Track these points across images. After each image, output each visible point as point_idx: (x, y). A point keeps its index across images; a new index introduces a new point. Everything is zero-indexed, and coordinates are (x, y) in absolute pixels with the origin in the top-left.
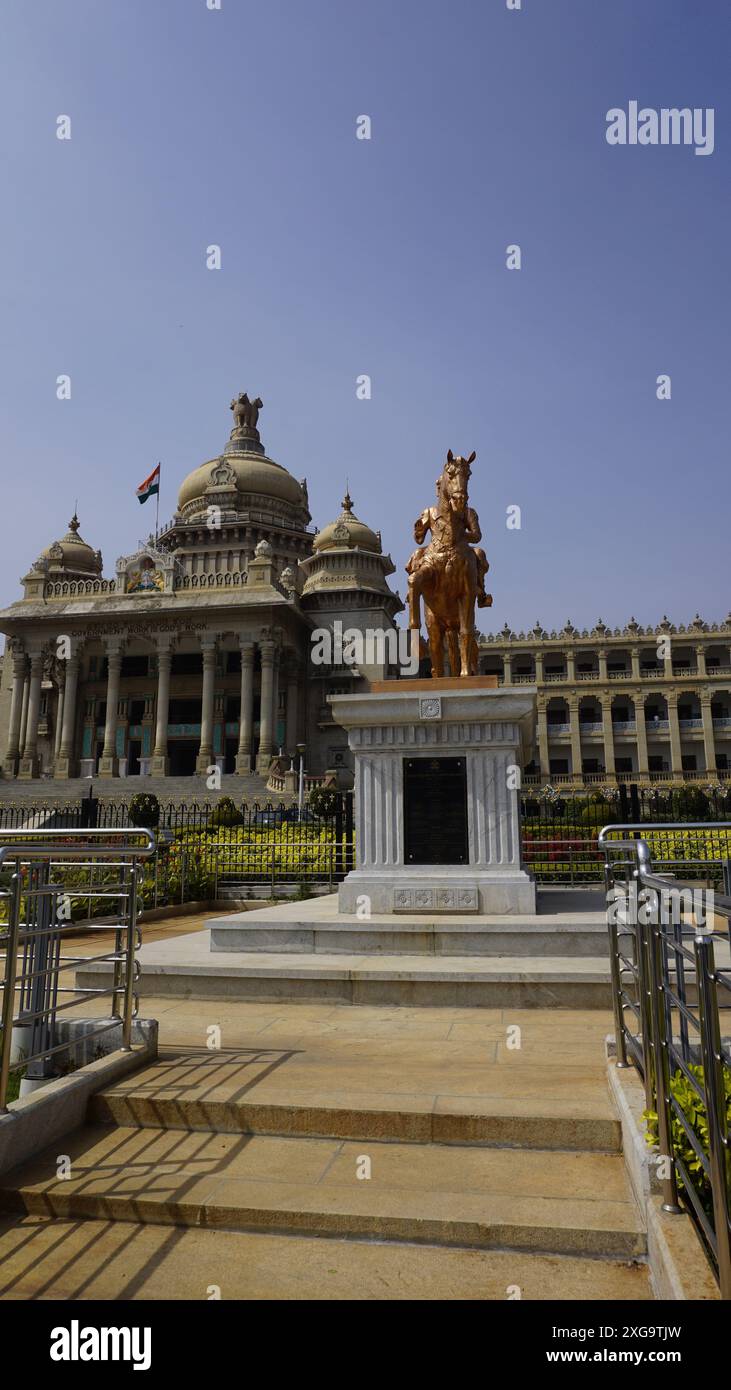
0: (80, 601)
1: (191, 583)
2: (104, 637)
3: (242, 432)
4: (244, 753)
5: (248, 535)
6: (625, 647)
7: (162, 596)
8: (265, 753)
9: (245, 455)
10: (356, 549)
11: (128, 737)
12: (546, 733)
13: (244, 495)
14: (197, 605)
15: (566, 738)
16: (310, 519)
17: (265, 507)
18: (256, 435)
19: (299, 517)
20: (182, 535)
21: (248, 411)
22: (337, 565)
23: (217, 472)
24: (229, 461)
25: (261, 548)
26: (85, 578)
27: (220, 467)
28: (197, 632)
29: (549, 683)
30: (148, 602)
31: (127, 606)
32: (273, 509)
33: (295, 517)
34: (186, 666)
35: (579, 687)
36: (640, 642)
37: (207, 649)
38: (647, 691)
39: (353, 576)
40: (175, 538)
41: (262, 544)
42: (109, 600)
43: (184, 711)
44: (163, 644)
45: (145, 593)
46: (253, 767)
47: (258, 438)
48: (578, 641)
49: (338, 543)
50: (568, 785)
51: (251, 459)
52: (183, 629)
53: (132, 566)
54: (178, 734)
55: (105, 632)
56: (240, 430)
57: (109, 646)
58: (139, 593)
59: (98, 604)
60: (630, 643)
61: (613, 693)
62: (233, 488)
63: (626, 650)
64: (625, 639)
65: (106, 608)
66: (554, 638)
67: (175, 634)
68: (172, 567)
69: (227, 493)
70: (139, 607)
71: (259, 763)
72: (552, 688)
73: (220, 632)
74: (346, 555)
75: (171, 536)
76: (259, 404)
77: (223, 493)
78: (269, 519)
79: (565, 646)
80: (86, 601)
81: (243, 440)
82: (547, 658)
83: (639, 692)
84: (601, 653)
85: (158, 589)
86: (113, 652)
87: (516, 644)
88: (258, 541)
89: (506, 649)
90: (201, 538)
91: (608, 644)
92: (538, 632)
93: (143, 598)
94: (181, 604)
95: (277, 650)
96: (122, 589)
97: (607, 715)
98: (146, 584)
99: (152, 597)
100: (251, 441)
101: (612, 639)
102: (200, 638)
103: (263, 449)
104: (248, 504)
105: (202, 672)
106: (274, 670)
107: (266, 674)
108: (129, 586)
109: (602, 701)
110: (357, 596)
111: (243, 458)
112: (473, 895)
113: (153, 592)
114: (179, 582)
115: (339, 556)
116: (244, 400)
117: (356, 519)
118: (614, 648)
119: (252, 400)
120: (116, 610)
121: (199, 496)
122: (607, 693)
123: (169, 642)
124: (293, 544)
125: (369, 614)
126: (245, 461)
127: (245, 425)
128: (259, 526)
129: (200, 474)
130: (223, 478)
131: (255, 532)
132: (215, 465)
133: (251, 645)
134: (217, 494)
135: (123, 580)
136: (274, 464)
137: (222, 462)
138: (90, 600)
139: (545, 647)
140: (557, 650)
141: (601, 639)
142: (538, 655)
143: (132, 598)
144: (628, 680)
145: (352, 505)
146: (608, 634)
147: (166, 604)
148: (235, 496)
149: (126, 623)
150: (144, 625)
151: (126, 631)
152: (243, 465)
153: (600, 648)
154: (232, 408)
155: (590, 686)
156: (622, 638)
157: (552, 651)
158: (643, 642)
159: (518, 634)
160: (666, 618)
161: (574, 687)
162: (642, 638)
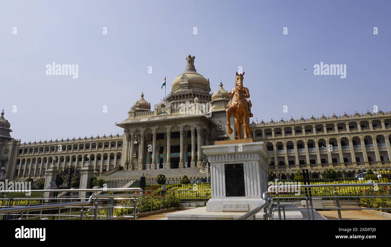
0: (144, 118)
1: (176, 111)
2: (151, 128)
3: (189, 66)
4: (193, 161)
5: (192, 96)
6: (310, 125)
7: (167, 115)
8: (199, 161)
9: (191, 73)
10: (224, 98)
11: (159, 157)
12: (286, 152)
13: (191, 84)
14: (178, 117)
15: (293, 154)
16: (211, 90)
17: (197, 87)
18: (193, 66)
19: (207, 90)
20: (173, 97)
21: (191, 60)
22: (219, 103)
23: (183, 78)
24: (186, 75)
25: (196, 100)
26: (146, 111)
27: (183, 76)
28: (178, 125)
29: (287, 137)
30: (164, 117)
31: (157, 119)
32: (199, 88)
33: (206, 90)
34: (175, 135)
35: (297, 137)
36: (315, 123)
37: (181, 130)
38: (319, 138)
39: (224, 106)
40: (171, 98)
42: (152, 117)
43: (175, 149)
44: (168, 129)
45: (163, 114)
47: (194, 67)
48: (295, 123)
49: (219, 97)
50: (295, 169)
51: (193, 74)
52: (174, 124)
53: (159, 107)
54: (173, 156)
55: (152, 127)
56: (189, 65)
57: (153, 130)
58: (161, 115)
59: (149, 118)
60: (312, 123)
61: (308, 139)
62: (187, 82)
65: (152, 120)
66: (287, 122)
67: (172, 126)
68: (170, 106)
69: (186, 84)
70: (161, 119)
71: (197, 164)
72: (288, 138)
73: (185, 125)
74: (221, 100)
75: (170, 97)
76: (194, 57)
77: (185, 84)
78: (198, 91)
79: (291, 125)
80: (146, 118)
81: (190, 68)
82: (285, 129)
83: (316, 139)
84: (303, 127)
85: (166, 113)
86: (154, 132)
87: (275, 125)
88: (195, 98)
89: (272, 126)
90: (179, 98)
91: (305, 124)
92: (282, 121)
93: (162, 116)
94: (173, 117)
95: (201, 130)
96: (156, 114)
97: (306, 146)
98: (163, 112)
99: (165, 115)
100: (192, 68)
101: (306, 122)
102: (179, 127)
103: (196, 70)
104: (192, 87)
105: (180, 137)
106: (201, 136)
107: (199, 137)
108: (158, 113)
109: (304, 142)
111: (190, 73)
112: (246, 206)
113: (165, 114)
114: (172, 111)
115: (219, 101)
116: (190, 57)
117: (224, 89)
118: (307, 125)
119: (192, 57)
120: (155, 120)
121: (177, 85)
122: (306, 139)
123: (170, 129)
124: (205, 98)
126: (190, 74)
127: (190, 64)
128: (195, 93)
129: (177, 79)
130: (184, 80)
131: (194, 95)
132: (182, 76)
133: (194, 129)
134: (183, 84)
135: (156, 111)
136: (199, 75)
137: (184, 75)
138: (147, 117)
139: (285, 125)
141: (303, 122)
142: (283, 128)
143: (159, 116)
144: (312, 135)
145: (222, 85)
146: (305, 120)
147: (169, 117)
148: (188, 85)
149: (157, 124)
150: (162, 124)
151: (157, 126)
152: (190, 76)
153: (302, 125)
154: (186, 59)
155: (300, 137)
156: (309, 122)
157: (287, 127)
158: (317, 123)
159: (276, 122)
160: (323, 115)
161: (294, 138)
162: (316, 121)
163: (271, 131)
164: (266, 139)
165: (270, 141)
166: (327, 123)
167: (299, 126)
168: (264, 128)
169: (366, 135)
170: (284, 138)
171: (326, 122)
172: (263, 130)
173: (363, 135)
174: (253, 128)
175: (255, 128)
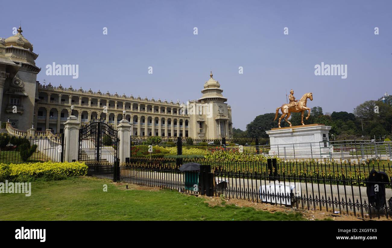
10: (28, 50)
48: (93, 95)
60: (107, 98)
63: (106, 100)
66: (85, 93)
74: (22, 50)
79: (89, 96)
91: (101, 98)
101: (102, 96)
115: (20, 50)
122: (99, 112)
139: (83, 95)
140: (86, 97)
141: (99, 96)
142: (81, 97)
153: (98, 98)
155: (95, 109)
158: (111, 99)
159: (75, 90)
160: (108, 92)
161: (90, 108)
162: (111, 97)
164: (62, 106)
165: (66, 108)
166: (118, 101)
167: (96, 98)
168: (61, 93)
170: (80, 107)
171: (118, 99)
172: (60, 95)
174: (49, 91)
175: (52, 91)
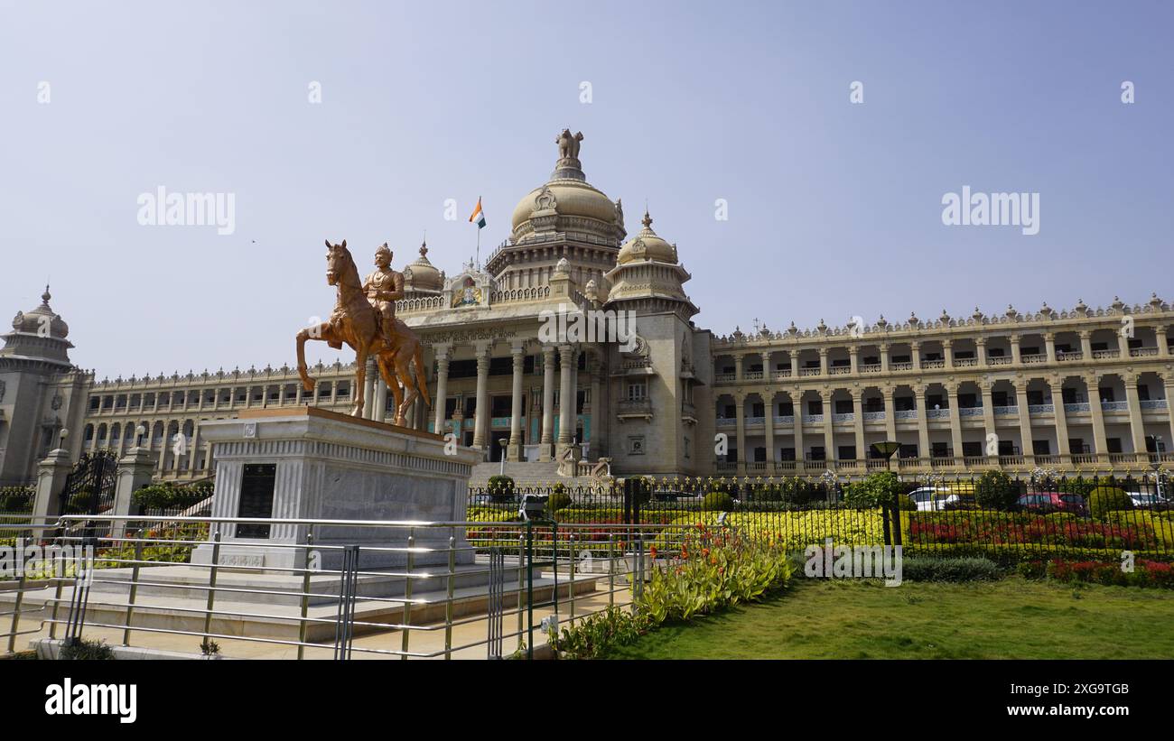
0: (417, 315)
1: (504, 298)
2: (434, 345)
3: (564, 163)
4: (546, 443)
5: (565, 252)
6: (905, 341)
7: (480, 309)
8: (563, 442)
9: (566, 183)
10: (650, 261)
11: (463, 429)
12: (830, 422)
13: (564, 217)
14: (506, 316)
15: (850, 426)
16: (625, 234)
17: (582, 226)
18: (578, 164)
19: (614, 234)
20: (511, 254)
21: (571, 144)
22: (634, 276)
23: (541, 199)
24: (551, 189)
25: (561, 265)
26: (426, 295)
27: (543, 194)
28: (509, 339)
29: (833, 376)
30: (468, 315)
31: (451, 319)
32: (589, 228)
33: (609, 233)
34: (500, 367)
35: (862, 378)
36: (920, 336)
37: (516, 353)
38: (927, 382)
39: (648, 285)
40: (505, 257)
41: (562, 262)
42: (438, 314)
43: (500, 407)
44: (480, 350)
45: (467, 307)
46: (553, 454)
47: (579, 167)
49: (636, 256)
50: (853, 470)
51: (572, 186)
52: (497, 336)
53: (457, 285)
54: (504, 426)
55: (436, 341)
56: (563, 161)
57: (439, 352)
58: (462, 308)
59: (430, 318)
60: (910, 337)
61: (894, 384)
62: (553, 212)
63: (906, 344)
64: (906, 333)
65: (435, 322)
67: (490, 341)
68: (488, 284)
69: (549, 216)
70: (460, 319)
71: (558, 451)
72: (835, 380)
73: (527, 338)
74: (642, 267)
75: (502, 256)
76: (580, 137)
77: (545, 217)
78: (583, 236)
79: (847, 341)
80: (420, 315)
81: (566, 169)
82: (830, 353)
83: (919, 383)
84: (883, 347)
85: (478, 303)
86: (441, 357)
87: (801, 340)
88: (559, 258)
89: (793, 345)
90: (526, 257)
91: (889, 339)
92: (823, 329)
93: (464, 311)
94: (493, 315)
95: (574, 353)
96: (448, 305)
97: (889, 405)
98: (467, 299)
99: (472, 310)
100: (573, 170)
101: (893, 333)
102: (510, 344)
103: (584, 176)
104: (567, 225)
105: (512, 373)
106: (572, 370)
107: (564, 374)
108: (454, 302)
109: (883, 391)
110: (652, 302)
111: (564, 185)
112: (260, 560)
113: (474, 306)
114: (494, 297)
115: (637, 268)
116: (567, 135)
117: (654, 234)
118: (894, 342)
119: (573, 134)
120: (443, 322)
121: (526, 220)
122: (888, 384)
123: (485, 348)
124: (605, 258)
125: (662, 318)
126: (565, 188)
127: (568, 156)
128: (574, 244)
129: (526, 201)
130: (545, 204)
131: (571, 249)
132: (539, 193)
133: (552, 349)
134: (540, 218)
135: (450, 297)
136: (592, 189)
137: (545, 189)
138: (424, 315)
139: (829, 342)
140: (841, 345)
141: (883, 334)
142: (823, 350)
143: (456, 312)
144: (909, 371)
145: (651, 221)
146: (890, 328)
147: (483, 316)
148: (555, 219)
149: (451, 333)
150: (466, 333)
151: (451, 339)
152: (564, 192)
153: (881, 342)
154: (558, 142)
155: (871, 378)
156: (902, 332)
157: (836, 346)
158: (924, 336)
159: (803, 331)
160: (945, 312)
161: (856, 379)
162: (923, 332)
163: (789, 358)
164: (771, 383)
165: (784, 389)
166: (954, 337)
167: (871, 344)
168: (768, 349)
169: (1069, 374)
170: (825, 380)
171: (952, 334)
172: (765, 354)
173: (1060, 374)
174: (737, 349)
175: (743, 348)
